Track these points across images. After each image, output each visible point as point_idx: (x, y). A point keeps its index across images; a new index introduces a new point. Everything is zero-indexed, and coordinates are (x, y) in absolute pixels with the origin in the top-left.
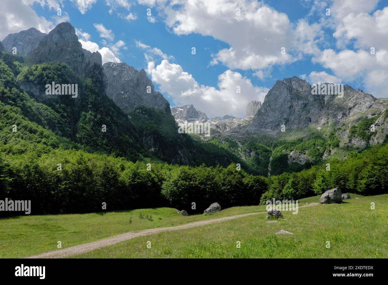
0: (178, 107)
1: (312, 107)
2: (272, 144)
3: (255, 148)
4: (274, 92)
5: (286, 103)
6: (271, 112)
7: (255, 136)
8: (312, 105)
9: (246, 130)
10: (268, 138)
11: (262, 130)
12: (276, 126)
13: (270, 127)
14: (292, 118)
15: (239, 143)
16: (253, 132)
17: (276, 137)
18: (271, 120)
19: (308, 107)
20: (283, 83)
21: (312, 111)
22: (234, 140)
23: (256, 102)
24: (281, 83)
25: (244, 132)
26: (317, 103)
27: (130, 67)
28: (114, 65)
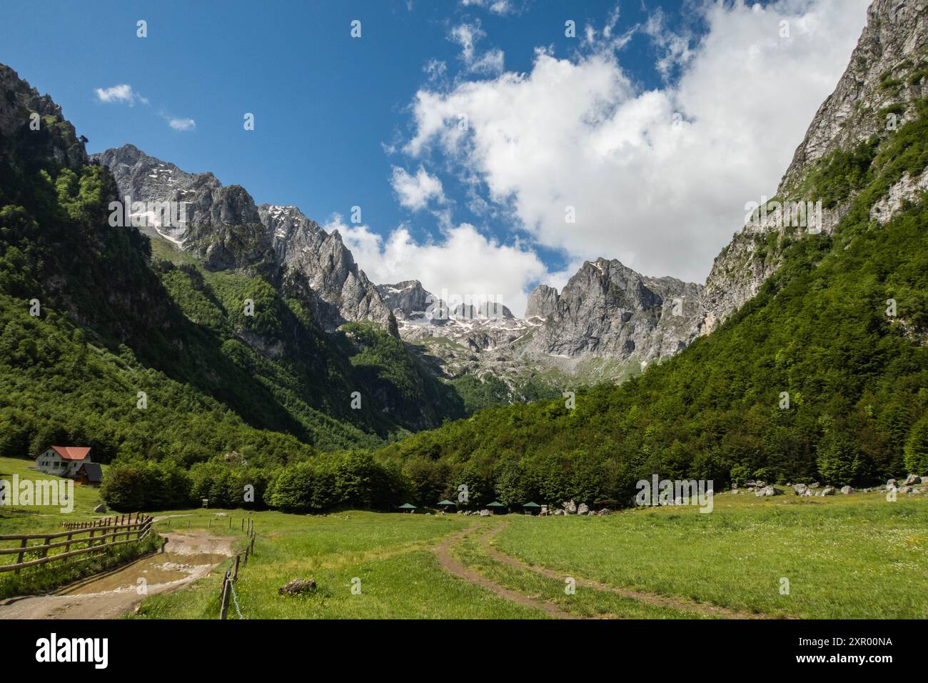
0: (390, 286)
1: (638, 323)
2: (565, 387)
3: (536, 395)
4: (580, 284)
5: (596, 308)
6: (571, 323)
7: (538, 368)
8: (639, 319)
9: (523, 354)
10: (561, 376)
11: (551, 354)
12: (577, 350)
13: (566, 351)
14: (605, 338)
15: (509, 384)
16: (536, 359)
17: (573, 373)
18: (568, 337)
19: (632, 322)
20: (595, 269)
21: (638, 330)
22: (501, 378)
23: (547, 288)
24: (591, 270)
25: (520, 359)
26: (648, 315)
27: (309, 221)
28: (276, 213)
